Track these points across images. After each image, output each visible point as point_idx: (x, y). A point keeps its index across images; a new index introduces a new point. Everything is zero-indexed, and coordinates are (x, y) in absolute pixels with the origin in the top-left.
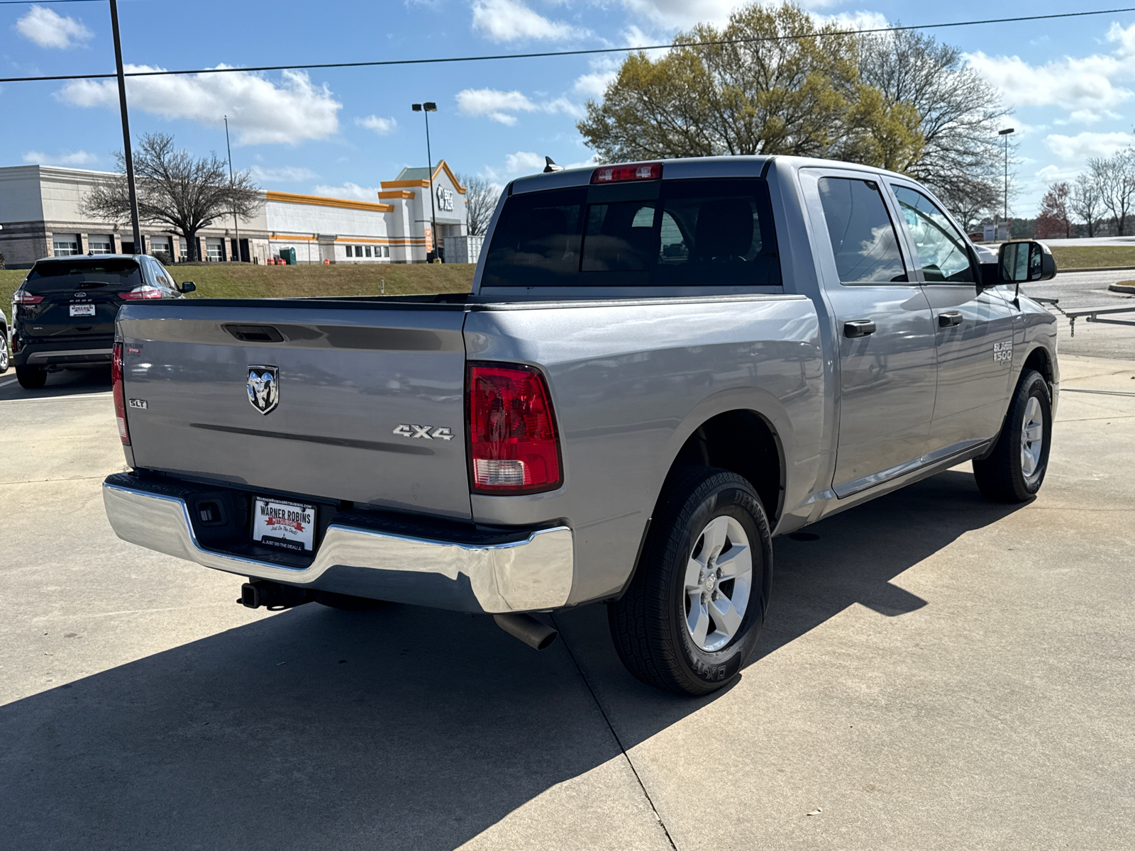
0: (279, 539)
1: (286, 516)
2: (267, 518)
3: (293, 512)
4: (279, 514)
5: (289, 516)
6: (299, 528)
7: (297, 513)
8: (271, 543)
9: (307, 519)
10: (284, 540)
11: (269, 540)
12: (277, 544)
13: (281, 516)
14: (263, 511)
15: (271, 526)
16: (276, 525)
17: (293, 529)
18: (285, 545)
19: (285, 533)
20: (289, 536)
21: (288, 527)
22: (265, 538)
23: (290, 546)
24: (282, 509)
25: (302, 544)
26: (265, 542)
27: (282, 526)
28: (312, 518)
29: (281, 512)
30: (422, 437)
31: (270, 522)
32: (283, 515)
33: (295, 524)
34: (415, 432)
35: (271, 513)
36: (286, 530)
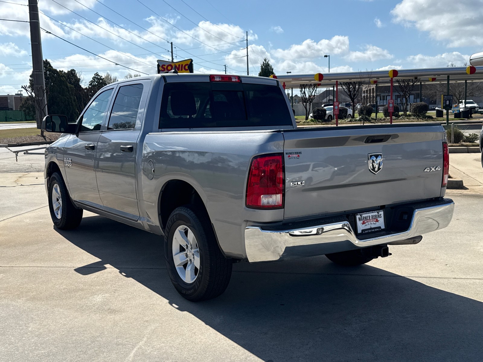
0: (369, 229)
1: (371, 218)
2: (362, 222)
3: (374, 215)
4: (367, 218)
5: (372, 217)
6: (377, 221)
7: (376, 215)
8: (367, 231)
9: (380, 216)
10: (371, 229)
11: (366, 231)
12: (370, 231)
13: (368, 219)
14: (360, 219)
15: (364, 225)
16: (366, 223)
17: (374, 222)
18: (373, 230)
19: (371, 225)
20: (373, 226)
21: (372, 223)
22: (363, 230)
23: (376, 230)
24: (368, 216)
25: (380, 227)
26: (364, 232)
27: (369, 223)
28: (382, 215)
29: (368, 217)
30: (433, 171)
31: (364, 223)
32: (369, 218)
33: (375, 220)
34: (431, 169)
35: (364, 219)
36: (371, 224)
